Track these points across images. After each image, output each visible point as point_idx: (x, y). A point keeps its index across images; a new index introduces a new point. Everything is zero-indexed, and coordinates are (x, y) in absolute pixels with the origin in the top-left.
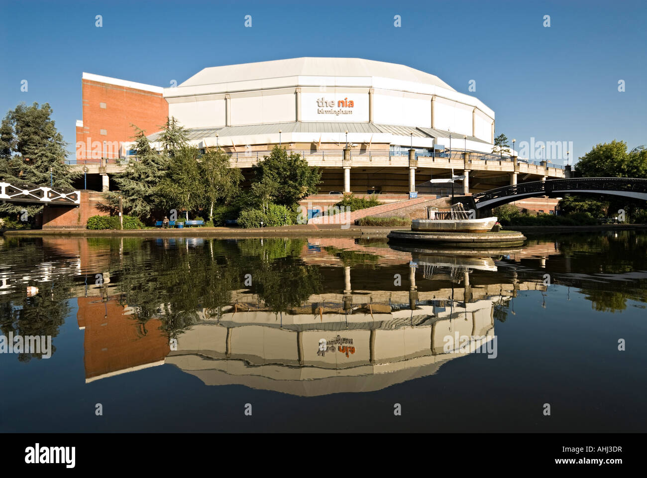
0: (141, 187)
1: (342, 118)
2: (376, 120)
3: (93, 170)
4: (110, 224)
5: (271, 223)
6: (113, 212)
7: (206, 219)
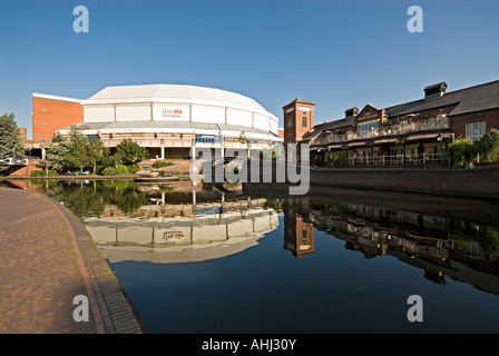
0: (57, 157)
1: (176, 119)
2: (193, 120)
3: (37, 146)
4: (42, 174)
5: (117, 173)
6: (44, 168)
7: (92, 171)
